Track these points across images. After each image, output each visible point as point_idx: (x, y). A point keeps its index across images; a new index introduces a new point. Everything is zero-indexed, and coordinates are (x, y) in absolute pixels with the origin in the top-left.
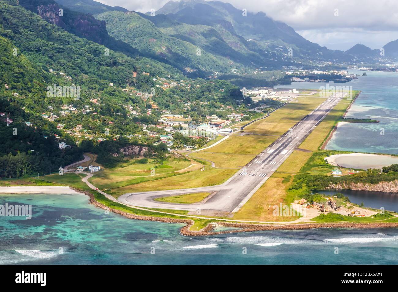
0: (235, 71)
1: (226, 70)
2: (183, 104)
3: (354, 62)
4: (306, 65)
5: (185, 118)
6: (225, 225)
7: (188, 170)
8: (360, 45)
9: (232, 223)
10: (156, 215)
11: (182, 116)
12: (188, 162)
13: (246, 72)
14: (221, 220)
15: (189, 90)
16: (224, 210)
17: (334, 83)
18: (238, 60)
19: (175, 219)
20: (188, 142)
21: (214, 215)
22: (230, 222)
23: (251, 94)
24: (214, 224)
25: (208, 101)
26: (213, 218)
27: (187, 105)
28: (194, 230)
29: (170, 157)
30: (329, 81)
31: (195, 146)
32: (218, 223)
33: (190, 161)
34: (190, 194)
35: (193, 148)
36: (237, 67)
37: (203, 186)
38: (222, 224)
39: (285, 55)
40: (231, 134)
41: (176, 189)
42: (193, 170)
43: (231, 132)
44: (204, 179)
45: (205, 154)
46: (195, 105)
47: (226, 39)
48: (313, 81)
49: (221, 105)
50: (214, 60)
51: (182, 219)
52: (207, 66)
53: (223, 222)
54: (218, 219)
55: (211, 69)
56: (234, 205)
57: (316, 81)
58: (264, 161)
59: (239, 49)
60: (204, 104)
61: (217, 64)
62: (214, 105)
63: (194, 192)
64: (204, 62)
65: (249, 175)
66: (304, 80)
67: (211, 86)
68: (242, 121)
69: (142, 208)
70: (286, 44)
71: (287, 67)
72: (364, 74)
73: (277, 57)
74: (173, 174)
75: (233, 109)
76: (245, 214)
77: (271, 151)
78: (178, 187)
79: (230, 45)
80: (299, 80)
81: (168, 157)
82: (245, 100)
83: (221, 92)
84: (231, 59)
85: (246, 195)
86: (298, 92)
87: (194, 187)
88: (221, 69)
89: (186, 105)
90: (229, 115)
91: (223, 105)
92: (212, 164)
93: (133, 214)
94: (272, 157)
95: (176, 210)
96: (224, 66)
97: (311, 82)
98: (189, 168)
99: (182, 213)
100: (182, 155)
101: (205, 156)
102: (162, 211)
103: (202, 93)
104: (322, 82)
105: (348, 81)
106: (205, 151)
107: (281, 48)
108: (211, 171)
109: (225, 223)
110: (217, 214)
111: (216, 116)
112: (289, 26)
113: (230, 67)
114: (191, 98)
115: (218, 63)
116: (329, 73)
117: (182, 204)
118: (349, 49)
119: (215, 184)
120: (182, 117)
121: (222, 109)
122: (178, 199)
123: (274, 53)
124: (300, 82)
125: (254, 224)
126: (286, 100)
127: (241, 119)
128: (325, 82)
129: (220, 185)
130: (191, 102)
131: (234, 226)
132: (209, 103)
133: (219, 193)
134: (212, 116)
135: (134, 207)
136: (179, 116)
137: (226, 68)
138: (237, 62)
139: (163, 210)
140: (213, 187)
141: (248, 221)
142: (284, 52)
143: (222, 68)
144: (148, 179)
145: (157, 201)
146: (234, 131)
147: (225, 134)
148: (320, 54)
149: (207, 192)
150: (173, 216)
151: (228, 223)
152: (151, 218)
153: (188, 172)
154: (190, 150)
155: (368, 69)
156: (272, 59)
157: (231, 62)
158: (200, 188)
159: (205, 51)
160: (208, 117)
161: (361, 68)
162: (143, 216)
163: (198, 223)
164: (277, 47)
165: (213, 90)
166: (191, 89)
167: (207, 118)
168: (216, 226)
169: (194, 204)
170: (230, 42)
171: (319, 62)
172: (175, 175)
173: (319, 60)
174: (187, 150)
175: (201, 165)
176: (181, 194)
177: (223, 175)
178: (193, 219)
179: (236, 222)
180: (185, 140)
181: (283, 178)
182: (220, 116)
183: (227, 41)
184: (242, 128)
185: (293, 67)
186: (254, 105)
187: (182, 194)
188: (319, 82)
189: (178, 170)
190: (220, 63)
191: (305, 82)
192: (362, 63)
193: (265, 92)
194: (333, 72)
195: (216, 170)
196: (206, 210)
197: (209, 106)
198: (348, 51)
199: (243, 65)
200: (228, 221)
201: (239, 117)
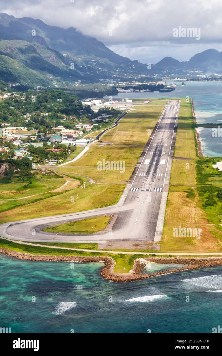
0: (56, 84)
1: (48, 84)
2: (22, 116)
3: (165, 74)
4: (122, 78)
5: (28, 130)
6: (158, 262)
7: (67, 189)
8: (169, 58)
9: (165, 258)
10: (57, 253)
11: (26, 128)
12: (61, 179)
13: (67, 85)
14: (148, 254)
15: (24, 101)
16: (143, 240)
17: (160, 92)
18: (56, 75)
19: (86, 257)
20: (49, 156)
21: (134, 247)
22: (161, 256)
23: (86, 104)
24: (142, 260)
25: (48, 112)
26: (135, 251)
27: (27, 117)
28: (122, 273)
29: (37, 174)
30: (154, 91)
31: (58, 160)
32: (146, 258)
33: (62, 177)
34: (85, 220)
35: (57, 162)
36: (58, 81)
37: (95, 207)
38: (152, 261)
39: (100, 68)
40: (90, 144)
41: (64, 214)
42: (71, 188)
43: (88, 142)
44: (91, 198)
45: (74, 168)
46: (36, 116)
47: (42, 53)
48: (138, 91)
49: (64, 116)
50: (34, 74)
51: (95, 256)
52: (28, 80)
53: (152, 258)
54: (145, 254)
55: (32, 83)
56: (150, 231)
57: (141, 91)
58: (148, 173)
59: (55, 64)
60: (45, 115)
61: (38, 78)
62: (56, 116)
63: (89, 217)
64: (25, 76)
65: (142, 190)
66: (129, 91)
67: (49, 96)
68: (93, 130)
69: (33, 243)
70: (98, 58)
71: (104, 80)
72: (183, 84)
73: (93, 70)
74: (50, 195)
75: (76, 119)
76: (174, 243)
77: (147, 161)
78: (65, 211)
79: (46, 59)
80: (123, 90)
81: (34, 174)
82: (85, 109)
83: (59, 102)
84: (50, 73)
85: (156, 216)
86: (131, 101)
87: (85, 210)
88: (43, 83)
89: (25, 116)
90: (77, 126)
91: (65, 115)
92: (89, 180)
93: (26, 253)
94: (153, 168)
95: (81, 244)
96: (45, 79)
97: (136, 92)
98: (66, 186)
99: (90, 247)
100: (50, 171)
101: (75, 171)
102: (62, 246)
103: (40, 104)
104: (148, 92)
105: (172, 90)
106: (72, 165)
107: (94, 62)
108: (94, 188)
109: (156, 258)
110: (136, 245)
111: (62, 127)
112: (99, 40)
113: (51, 81)
114: (28, 109)
115: (40, 77)
116: (149, 84)
117: (82, 234)
118: (158, 62)
119: (109, 205)
120: (25, 130)
121: (65, 119)
122: (74, 228)
123: (89, 67)
124: (125, 92)
125: (195, 258)
126: (125, 109)
127: (92, 129)
128: (150, 91)
129: (114, 206)
130: (30, 113)
131: (170, 262)
132: (50, 113)
133: (120, 216)
134: (59, 127)
135: (23, 243)
136: (22, 128)
137: (47, 82)
138: (56, 76)
139: (63, 244)
140: (110, 209)
141: (185, 254)
142: (98, 66)
143: (43, 81)
144: (22, 203)
145: (48, 232)
146: (91, 142)
147: (82, 145)
148: (132, 67)
149: (106, 216)
150: (81, 252)
151: (160, 258)
152: (52, 258)
153: (67, 191)
154: (54, 165)
155: (182, 79)
156: (89, 73)
157: (50, 77)
158: (92, 211)
159: (24, 65)
160: (55, 129)
161: (175, 79)
162: (39, 255)
163: (120, 261)
164: (90, 61)
165: (50, 100)
166: (26, 100)
167: (53, 129)
168: (144, 264)
169: (98, 233)
170: (46, 56)
171: (132, 75)
172: (52, 196)
173: (132, 73)
174: (51, 164)
175: (77, 183)
176: (73, 220)
177: (111, 192)
178: (109, 255)
179: (170, 256)
180: (45, 153)
181: (185, 192)
182: (67, 127)
183: (43, 56)
184: (98, 138)
185: (110, 80)
186: (95, 114)
187: (75, 220)
188: (144, 92)
189: (53, 189)
190: (41, 77)
191: (130, 92)
192: (173, 75)
193: (99, 102)
194: (151, 83)
195: (99, 186)
196: (119, 240)
197: (51, 117)
198: (157, 64)
199: (62, 79)
200: (159, 256)
201: (88, 127)
